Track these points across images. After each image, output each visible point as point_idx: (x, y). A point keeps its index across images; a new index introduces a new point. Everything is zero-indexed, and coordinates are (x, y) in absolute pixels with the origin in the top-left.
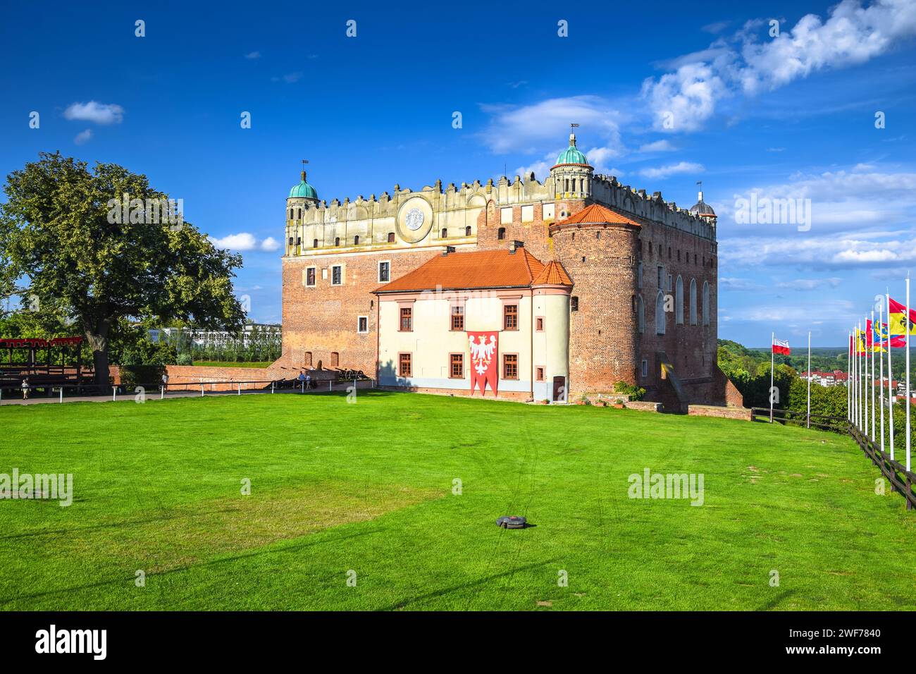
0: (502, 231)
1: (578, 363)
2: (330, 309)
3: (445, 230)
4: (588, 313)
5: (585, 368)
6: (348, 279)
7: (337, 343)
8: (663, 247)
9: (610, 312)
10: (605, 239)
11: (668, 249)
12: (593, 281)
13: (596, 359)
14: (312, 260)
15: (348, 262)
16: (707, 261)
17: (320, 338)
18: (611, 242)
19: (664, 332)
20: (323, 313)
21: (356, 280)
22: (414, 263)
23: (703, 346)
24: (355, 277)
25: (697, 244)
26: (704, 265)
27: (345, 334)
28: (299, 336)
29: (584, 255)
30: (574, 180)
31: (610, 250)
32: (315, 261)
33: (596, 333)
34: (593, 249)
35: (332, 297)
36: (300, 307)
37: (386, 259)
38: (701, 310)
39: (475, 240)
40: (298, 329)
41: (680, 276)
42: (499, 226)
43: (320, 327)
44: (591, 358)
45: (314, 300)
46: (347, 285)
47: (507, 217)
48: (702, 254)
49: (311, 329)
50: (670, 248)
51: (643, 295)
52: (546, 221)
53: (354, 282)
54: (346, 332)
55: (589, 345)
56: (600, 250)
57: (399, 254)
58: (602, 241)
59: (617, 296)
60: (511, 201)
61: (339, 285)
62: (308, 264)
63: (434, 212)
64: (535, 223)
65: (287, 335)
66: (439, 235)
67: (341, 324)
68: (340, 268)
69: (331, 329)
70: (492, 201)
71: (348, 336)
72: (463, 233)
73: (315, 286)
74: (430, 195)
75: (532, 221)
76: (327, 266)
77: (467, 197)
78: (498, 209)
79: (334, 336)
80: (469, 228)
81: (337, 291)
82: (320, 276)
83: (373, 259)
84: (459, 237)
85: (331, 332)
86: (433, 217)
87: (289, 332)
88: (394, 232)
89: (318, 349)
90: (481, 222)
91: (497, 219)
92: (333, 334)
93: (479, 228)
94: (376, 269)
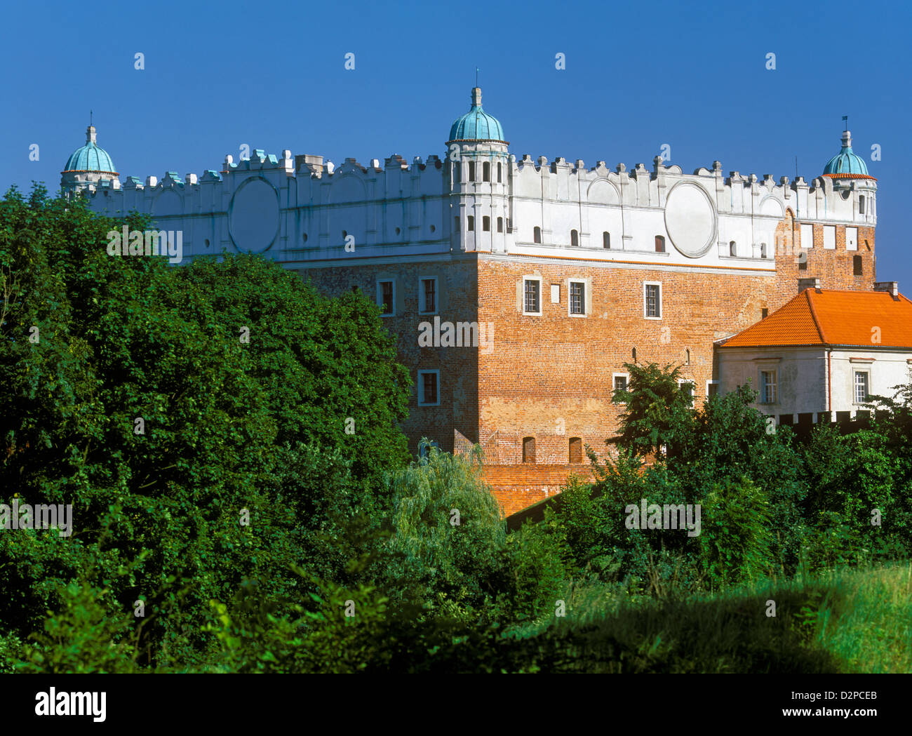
2: (566, 359)
3: (733, 244)
6: (595, 307)
7: (579, 421)
14: (534, 265)
15: (594, 273)
17: (550, 412)
20: (553, 365)
21: (610, 309)
22: (695, 290)
24: (607, 304)
27: (592, 405)
28: (511, 409)
32: (539, 267)
35: (570, 337)
36: (512, 353)
37: (655, 279)
39: (772, 266)
40: (507, 394)
42: (800, 250)
43: (549, 391)
45: (538, 338)
46: (594, 318)
47: (805, 239)
49: (533, 394)
52: (849, 251)
53: (606, 314)
54: (593, 400)
57: (675, 274)
60: (812, 215)
61: (581, 316)
62: (527, 272)
63: (717, 213)
64: (839, 253)
65: (487, 405)
66: (726, 251)
67: (585, 386)
68: (581, 286)
69: (569, 395)
70: (789, 210)
71: (596, 409)
72: (758, 254)
73: (540, 314)
74: (709, 184)
75: (834, 248)
76: (559, 279)
77: (760, 198)
78: (796, 225)
79: (573, 409)
80: (763, 247)
81: (578, 326)
82: (548, 297)
83: (636, 277)
84: (753, 259)
85: (568, 400)
86: (715, 219)
87: (492, 399)
88: (665, 235)
89: (547, 431)
90: (778, 240)
91: (797, 238)
92: (571, 404)
93: (777, 248)
94: (640, 294)
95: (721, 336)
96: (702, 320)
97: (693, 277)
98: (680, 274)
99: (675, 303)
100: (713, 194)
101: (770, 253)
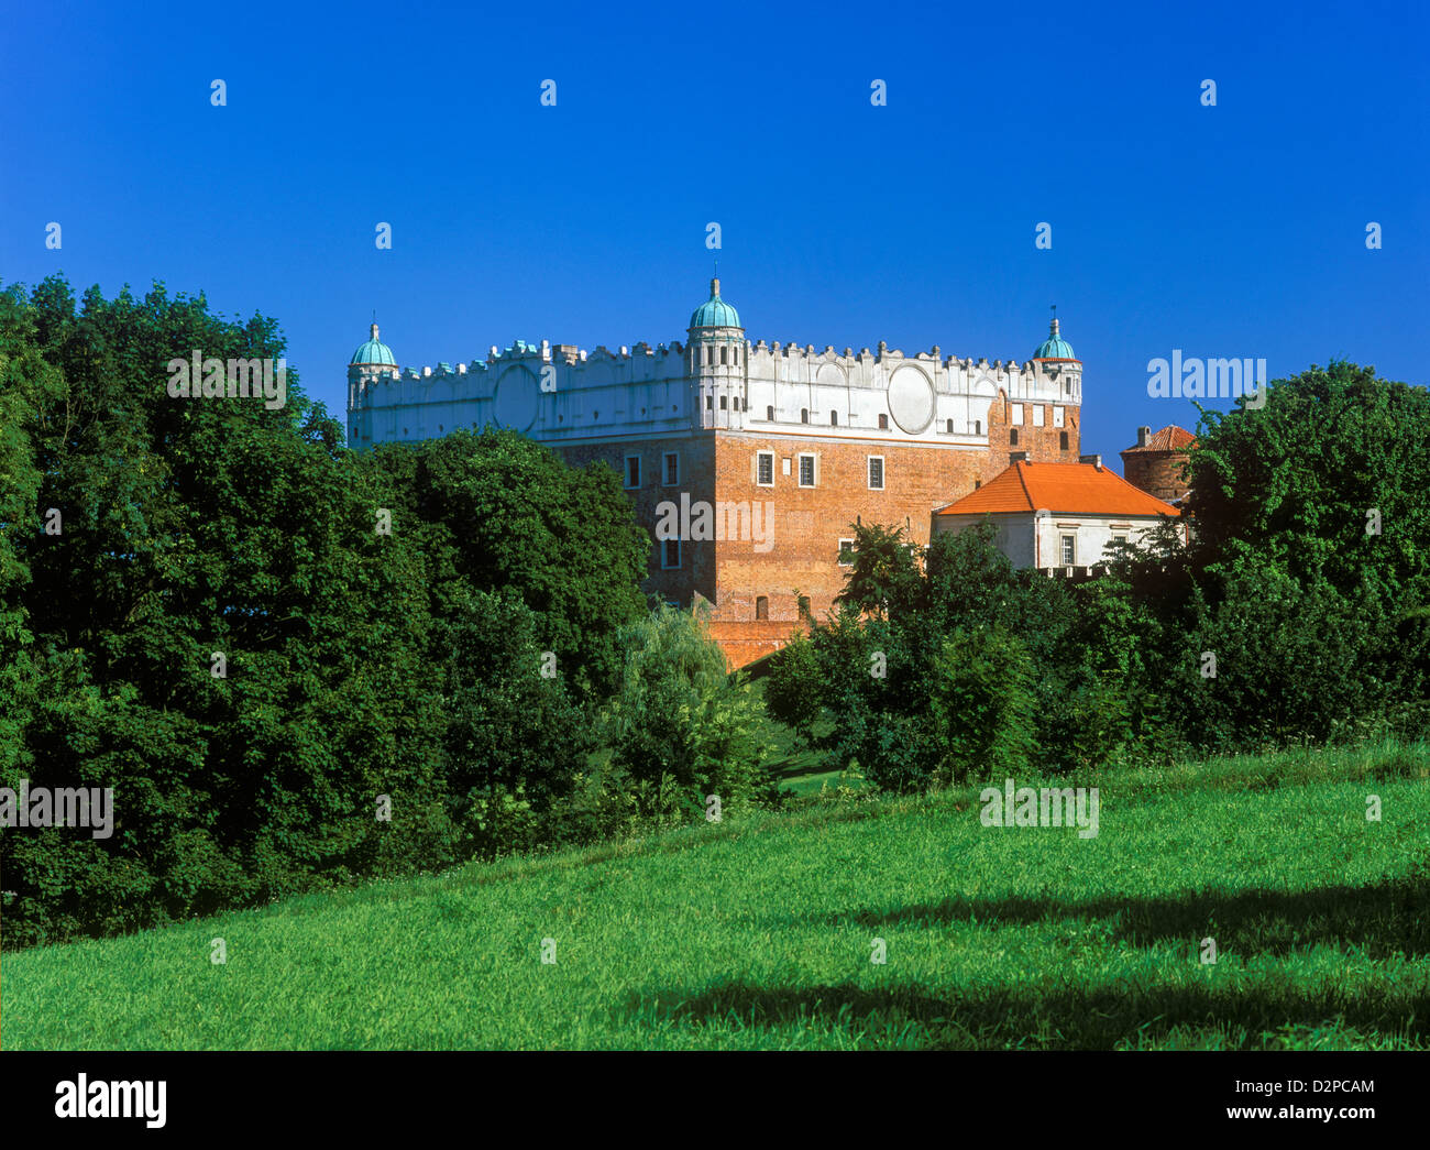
0: (1013, 433)
2: (797, 526)
3: (951, 422)
6: (823, 479)
7: (808, 582)
14: (767, 440)
15: (822, 448)
17: (781, 574)
20: (785, 531)
21: (837, 481)
22: (915, 464)
24: (834, 476)
27: (821, 567)
28: (746, 571)
32: (772, 443)
35: (800, 506)
37: (878, 454)
39: (985, 441)
40: (742, 558)
42: (1011, 427)
43: (781, 555)
46: (821, 489)
47: (1017, 417)
49: (767, 558)
52: (1056, 428)
53: (833, 485)
54: (822, 563)
57: (897, 448)
60: (1023, 396)
61: (810, 487)
62: (761, 447)
63: (936, 393)
64: (1047, 429)
65: (725, 567)
66: (944, 427)
67: (814, 550)
68: (810, 460)
69: (800, 558)
70: (1002, 390)
71: (822, 570)
72: (973, 429)
73: (773, 485)
74: (929, 367)
75: (1042, 425)
76: (791, 453)
77: (976, 379)
78: (1008, 403)
79: (803, 571)
80: (978, 424)
81: (807, 496)
82: (780, 469)
83: (860, 451)
84: (968, 435)
85: (798, 563)
86: (934, 399)
87: (728, 562)
88: (887, 413)
89: (779, 591)
90: (992, 417)
91: (1007, 417)
92: (801, 566)
93: (991, 425)
94: (865, 467)
95: (939, 505)
96: (922, 490)
97: (914, 452)
98: (902, 448)
99: (897, 475)
100: (932, 376)
101: (984, 429)
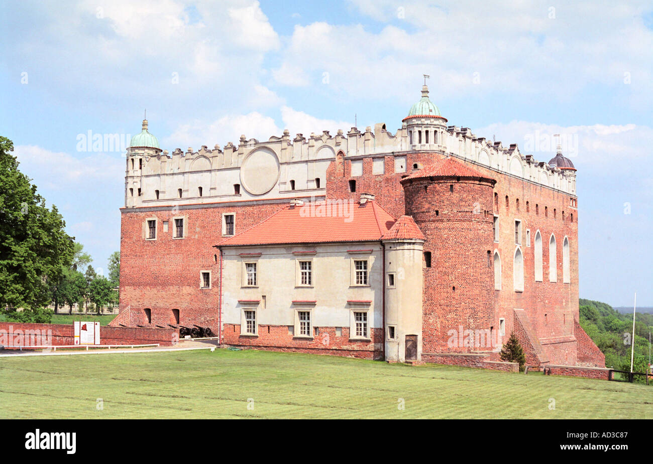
0: (353, 183)
1: (431, 321)
2: (172, 264)
3: (293, 182)
4: (440, 269)
5: (439, 326)
6: (190, 232)
7: (177, 300)
8: (520, 201)
9: (465, 268)
10: (459, 192)
11: (526, 203)
12: (446, 236)
13: (449, 316)
14: (153, 212)
15: (191, 214)
16: (566, 215)
17: (159, 294)
18: (464, 196)
19: (522, 289)
20: (163, 267)
21: (199, 233)
23: (564, 304)
24: (198, 230)
25: (555, 197)
26: (563, 219)
27: (186, 290)
28: (137, 293)
29: (436, 209)
30: (427, 132)
31: (464, 203)
32: (156, 213)
33: (450, 290)
34: (446, 202)
35: (173, 251)
36: (139, 262)
37: (230, 212)
38: (561, 266)
39: (324, 192)
40: (136, 284)
41: (538, 230)
42: (350, 179)
43: (159, 282)
44: (444, 316)
45: (153, 254)
46: (189, 238)
47: (356, 170)
48: (561, 208)
49: (151, 285)
50: (527, 202)
51: (500, 250)
52: (398, 174)
53: (197, 236)
54: (188, 287)
55: (442, 302)
56: (454, 203)
57: (245, 207)
58: (455, 194)
59: (471, 251)
60: (361, 153)
61: (181, 238)
62: (148, 216)
63: (280, 164)
64: (387, 175)
66: (286, 187)
67: (182, 279)
68: (182, 220)
69: (172, 284)
70: (340, 152)
71: (189, 292)
72: (314, 185)
73: (156, 239)
74: (276, 146)
75: (383, 173)
76: (168, 218)
77: (314, 149)
78: (347, 161)
79: (174, 292)
80: (318, 180)
81: (179, 244)
82: (161, 229)
83: (218, 212)
84: (308, 190)
85: (171, 287)
86: (279, 168)
87: (126, 287)
88: (240, 184)
89: (158, 305)
90: (330, 174)
91: (347, 171)
92: (173, 289)
93: (329, 180)
94: (220, 222)
98: (249, 206)
99: (246, 225)
100: (278, 152)
